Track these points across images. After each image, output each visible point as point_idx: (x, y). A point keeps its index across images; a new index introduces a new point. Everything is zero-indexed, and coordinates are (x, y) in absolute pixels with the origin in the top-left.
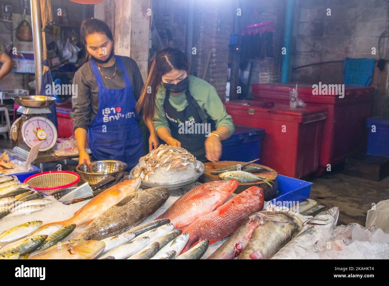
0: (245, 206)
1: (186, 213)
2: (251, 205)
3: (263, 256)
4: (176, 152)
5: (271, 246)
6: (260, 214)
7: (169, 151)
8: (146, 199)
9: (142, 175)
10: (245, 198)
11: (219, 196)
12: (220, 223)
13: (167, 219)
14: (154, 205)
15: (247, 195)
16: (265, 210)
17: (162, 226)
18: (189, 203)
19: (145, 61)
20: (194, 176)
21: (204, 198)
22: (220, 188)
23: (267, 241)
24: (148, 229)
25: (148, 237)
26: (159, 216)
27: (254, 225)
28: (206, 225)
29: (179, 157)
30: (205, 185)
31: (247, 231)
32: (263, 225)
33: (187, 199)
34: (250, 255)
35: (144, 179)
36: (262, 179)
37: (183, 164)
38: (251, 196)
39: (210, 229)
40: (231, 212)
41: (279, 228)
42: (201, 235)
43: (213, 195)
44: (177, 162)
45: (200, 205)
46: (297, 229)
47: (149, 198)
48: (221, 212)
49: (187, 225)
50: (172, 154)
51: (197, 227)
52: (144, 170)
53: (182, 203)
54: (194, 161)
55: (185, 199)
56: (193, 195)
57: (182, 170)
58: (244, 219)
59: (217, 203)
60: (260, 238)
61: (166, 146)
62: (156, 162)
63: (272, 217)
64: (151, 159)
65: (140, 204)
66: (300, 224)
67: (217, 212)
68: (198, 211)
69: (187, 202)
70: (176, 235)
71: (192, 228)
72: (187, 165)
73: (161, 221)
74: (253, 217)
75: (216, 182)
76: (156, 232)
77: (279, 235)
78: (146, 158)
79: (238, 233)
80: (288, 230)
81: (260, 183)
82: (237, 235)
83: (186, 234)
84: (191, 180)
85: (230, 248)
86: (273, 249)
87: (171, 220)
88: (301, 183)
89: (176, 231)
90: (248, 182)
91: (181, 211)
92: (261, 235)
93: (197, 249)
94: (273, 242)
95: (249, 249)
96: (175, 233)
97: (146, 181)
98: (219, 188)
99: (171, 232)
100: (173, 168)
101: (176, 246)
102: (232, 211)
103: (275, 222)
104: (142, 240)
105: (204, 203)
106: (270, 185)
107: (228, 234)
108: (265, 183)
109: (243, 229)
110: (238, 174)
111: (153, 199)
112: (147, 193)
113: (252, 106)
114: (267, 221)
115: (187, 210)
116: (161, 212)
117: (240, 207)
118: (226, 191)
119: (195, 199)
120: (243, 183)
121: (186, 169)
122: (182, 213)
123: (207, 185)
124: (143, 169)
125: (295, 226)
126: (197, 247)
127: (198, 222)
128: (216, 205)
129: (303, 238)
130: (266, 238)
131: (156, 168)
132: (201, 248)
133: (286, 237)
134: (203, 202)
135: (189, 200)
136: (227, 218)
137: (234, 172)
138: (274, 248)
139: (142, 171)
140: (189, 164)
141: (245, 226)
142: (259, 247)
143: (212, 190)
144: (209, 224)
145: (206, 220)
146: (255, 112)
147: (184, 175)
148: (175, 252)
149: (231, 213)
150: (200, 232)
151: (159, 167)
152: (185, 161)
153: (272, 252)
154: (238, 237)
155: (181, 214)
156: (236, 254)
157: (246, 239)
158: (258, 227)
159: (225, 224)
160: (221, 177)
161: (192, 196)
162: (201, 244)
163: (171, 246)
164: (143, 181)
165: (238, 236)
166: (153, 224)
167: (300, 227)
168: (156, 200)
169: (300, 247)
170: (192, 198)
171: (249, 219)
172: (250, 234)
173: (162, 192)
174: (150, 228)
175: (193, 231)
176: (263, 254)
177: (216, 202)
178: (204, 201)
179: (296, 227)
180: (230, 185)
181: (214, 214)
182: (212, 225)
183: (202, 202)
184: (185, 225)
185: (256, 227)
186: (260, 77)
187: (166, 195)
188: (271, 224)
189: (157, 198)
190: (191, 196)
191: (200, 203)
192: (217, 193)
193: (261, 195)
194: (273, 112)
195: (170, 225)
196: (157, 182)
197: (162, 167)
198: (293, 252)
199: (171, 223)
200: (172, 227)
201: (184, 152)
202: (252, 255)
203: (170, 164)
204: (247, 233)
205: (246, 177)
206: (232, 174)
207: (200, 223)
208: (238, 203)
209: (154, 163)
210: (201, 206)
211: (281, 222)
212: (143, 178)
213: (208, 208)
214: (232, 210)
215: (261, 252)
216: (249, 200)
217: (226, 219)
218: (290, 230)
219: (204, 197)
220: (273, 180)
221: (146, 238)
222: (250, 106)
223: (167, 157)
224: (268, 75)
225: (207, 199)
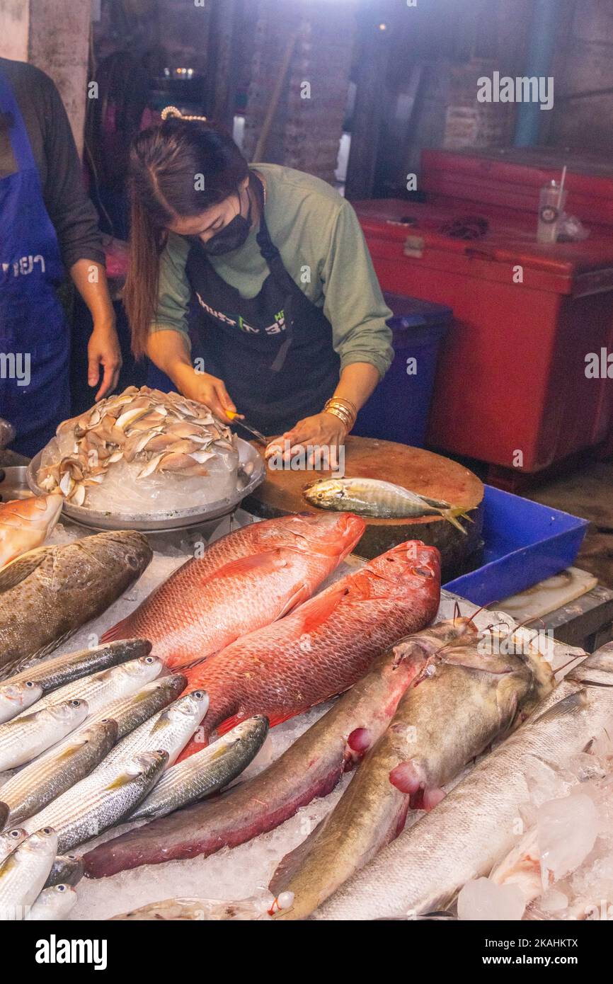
0: (382, 607)
1: (201, 619)
2: (401, 604)
3: (428, 777)
4: (176, 416)
5: (454, 746)
6: (428, 640)
7: (154, 413)
8: (77, 571)
9: (66, 485)
10: (384, 581)
11: (305, 567)
12: (303, 661)
13: (143, 639)
14: (103, 593)
15: (389, 569)
16: (440, 625)
17: (129, 665)
18: (211, 587)
19: (78, 64)
20: (228, 496)
21: (259, 574)
22: (309, 542)
23: (443, 729)
24: (81, 670)
25: (84, 701)
26: (116, 623)
27: (406, 673)
28: (262, 666)
29: (186, 433)
30: (261, 531)
31: (386, 692)
32: (435, 677)
33: (206, 573)
34: (391, 774)
35: (71, 497)
36: (436, 506)
37: (196, 457)
38: (401, 575)
39: (273, 680)
40: (340, 626)
41: (483, 687)
42: (245, 697)
43: (287, 566)
44: (179, 450)
45: (244, 596)
46: (535, 691)
47: (88, 568)
48: (309, 625)
49: (202, 660)
50: (164, 423)
51: (232, 670)
52: (72, 467)
53: (189, 586)
54: (230, 447)
55: (199, 574)
56: (225, 561)
57: (191, 477)
58: (376, 648)
59: (295, 589)
60: (422, 719)
61: (145, 394)
62: (113, 446)
63: (461, 656)
64: (95, 433)
65: (58, 587)
66: (543, 677)
67: (294, 622)
68: (238, 616)
69: (205, 585)
70: (168, 693)
71: (219, 671)
72: (209, 460)
73: (122, 646)
74: (404, 647)
75: (296, 519)
76: (108, 682)
77: (480, 712)
78: (78, 426)
79: (358, 697)
80: (507, 696)
81: (430, 519)
82: (355, 704)
83: (199, 695)
84: (218, 507)
85: (330, 743)
86: (460, 755)
87: (153, 642)
88: (553, 518)
89: (168, 680)
90: (394, 516)
91: (186, 614)
92: (425, 710)
93: (231, 746)
94: (459, 732)
95: (389, 753)
96: (166, 688)
97: (77, 504)
98: (305, 543)
99: (153, 686)
100: (163, 470)
101: (168, 736)
102: (341, 622)
103: (471, 671)
104: (64, 711)
105: (256, 590)
106: (460, 528)
107: (325, 693)
108: (447, 521)
109: (374, 685)
110: (364, 489)
111: (100, 573)
112: (80, 552)
113: (417, 226)
114: (448, 667)
115: (204, 610)
116: (123, 609)
117: (369, 609)
118: (326, 554)
119: (231, 576)
120: (379, 517)
121: (204, 474)
122: (189, 620)
123: (271, 531)
124: (69, 465)
125: (529, 682)
126: (233, 740)
127: (238, 653)
128: (292, 598)
129: (552, 728)
130: (442, 719)
131: (111, 464)
132: (243, 744)
133: (500, 716)
134: (254, 586)
135: (212, 577)
136: (327, 645)
137: (351, 483)
138: (463, 751)
139: (65, 470)
140: (214, 458)
141: (380, 678)
142: (418, 749)
143: (284, 550)
144: (272, 663)
145: (261, 648)
146: (426, 248)
147: (198, 492)
148: (165, 755)
149: (338, 630)
150: (243, 687)
151: (120, 461)
152: (204, 448)
153: (455, 763)
154: (356, 710)
155: (185, 624)
156: (347, 762)
157: (381, 719)
158: (417, 683)
159: (320, 663)
160: (311, 495)
161: (221, 566)
162: (246, 728)
163: (152, 732)
164: (69, 504)
165: (356, 707)
166: (99, 654)
167: (545, 684)
168: (110, 576)
169: (540, 759)
170: (220, 570)
171: (393, 654)
172: (394, 703)
173: (129, 547)
174: (89, 668)
175: (221, 683)
176: (430, 769)
177: (295, 586)
178: (259, 583)
179: (532, 687)
180: (339, 532)
181: (287, 630)
182: (278, 665)
183: (251, 586)
184: (196, 657)
185: (414, 683)
186: (449, 120)
187: (139, 559)
188: (459, 676)
189: (112, 569)
190: (217, 565)
191: (246, 590)
192: (300, 557)
193: (433, 574)
194: (483, 255)
195: (150, 660)
196: (113, 510)
197: (129, 462)
198: (519, 774)
199: (152, 653)
200: (157, 667)
201: (201, 416)
202: (396, 772)
203: (155, 454)
204: (385, 698)
205: (389, 501)
206: (347, 489)
207: (243, 656)
208: (360, 597)
209: (105, 447)
210: (247, 600)
211: (489, 669)
212: (67, 492)
213: (268, 607)
214: (342, 618)
215: (424, 765)
216: (394, 590)
217: (323, 648)
218: (514, 697)
219: (259, 570)
220: (471, 513)
221: (76, 703)
222: (409, 227)
223: (145, 434)
224: (474, 116)
225: (268, 575)
